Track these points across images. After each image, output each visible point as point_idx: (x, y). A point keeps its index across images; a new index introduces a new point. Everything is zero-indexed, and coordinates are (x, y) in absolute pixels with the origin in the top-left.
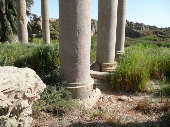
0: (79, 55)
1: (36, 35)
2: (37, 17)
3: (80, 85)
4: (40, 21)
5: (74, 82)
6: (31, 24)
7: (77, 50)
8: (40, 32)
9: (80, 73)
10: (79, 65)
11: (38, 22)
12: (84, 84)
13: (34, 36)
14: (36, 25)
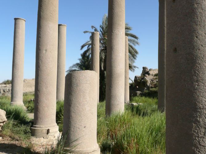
0: (39, 107)
1: (140, 92)
2: (146, 70)
3: (38, 127)
4: (149, 75)
5: (35, 125)
6: (138, 79)
7: (38, 103)
8: (146, 88)
9: (39, 119)
10: (39, 113)
11: (146, 76)
12: (40, 127)
13: (138, 94)
14: (143, 80)
